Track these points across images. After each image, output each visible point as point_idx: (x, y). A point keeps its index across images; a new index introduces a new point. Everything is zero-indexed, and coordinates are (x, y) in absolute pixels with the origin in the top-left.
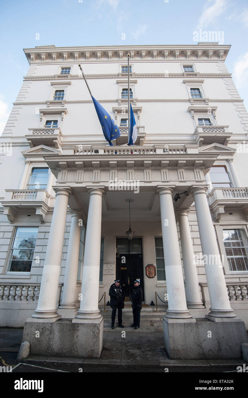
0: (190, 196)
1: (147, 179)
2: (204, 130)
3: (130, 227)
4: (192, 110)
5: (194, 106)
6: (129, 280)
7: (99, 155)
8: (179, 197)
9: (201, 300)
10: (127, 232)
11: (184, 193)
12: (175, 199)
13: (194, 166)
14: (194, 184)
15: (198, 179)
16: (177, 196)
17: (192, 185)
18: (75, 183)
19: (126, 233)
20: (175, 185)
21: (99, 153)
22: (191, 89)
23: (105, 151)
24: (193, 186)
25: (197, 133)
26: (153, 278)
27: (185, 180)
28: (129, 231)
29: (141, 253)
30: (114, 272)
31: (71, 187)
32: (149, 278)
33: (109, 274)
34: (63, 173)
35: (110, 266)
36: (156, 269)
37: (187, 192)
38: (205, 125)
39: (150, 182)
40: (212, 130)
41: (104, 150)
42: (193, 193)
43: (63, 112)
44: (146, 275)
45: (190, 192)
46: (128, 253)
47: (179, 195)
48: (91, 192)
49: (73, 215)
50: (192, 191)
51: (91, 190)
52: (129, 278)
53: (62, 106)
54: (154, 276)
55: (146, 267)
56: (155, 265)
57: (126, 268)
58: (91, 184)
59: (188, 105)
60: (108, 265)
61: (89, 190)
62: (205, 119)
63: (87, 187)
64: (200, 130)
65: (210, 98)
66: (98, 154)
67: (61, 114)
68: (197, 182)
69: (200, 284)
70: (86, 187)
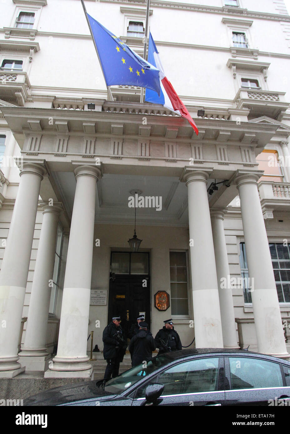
0: (233, 187)
1: (169, 157)
2: (250, 96)
3: (135, 233)
4: (234, 65)
5: (237, 58)
6: (128, 314)
7: (95, 112)
8: (216, 188)
9: (238, 342)
10: (130, 240)
11: (222, 183)
12: (209, 191)
13: (242, 142)
14: (241, 169)
15: (247, 161)
16: (212, 186)
17: (238, 170)
18: (54, 155)
19: (128, 242)
20: (213, 168)
21: (96, 110)
22: (234, 33)
23: (104, 108)
24: (240, 172)
25: (240, 100)
26: (165, 310)
27: (227, 161)
28: (133, 239)
29: (147, 274)
30: (106, 302)
31: (47, 162)
32: (160, 310)
33: (98, 304)
34: (33, 138)
35: (101, 292)
36: (170, 299)
37: (228, 180)
38: (250, 88)
39: (175, 161)
40: (261, 97)
41: (101, 107)
42: (237, 183)
43: (32, 48)
44: (155, 306)
45: (233, 180)
46: (128, 274)
47: (217, 185)
48: (79, 171)
49: (46, 210)
50: (236, 179)
51: (79, 167)
52: (128, 311)
53: (31, 39)
54: (167, 309)
55: (155, 296)
56: (169, 292)
57: (124, 297)
58: (80, 159)
59: (227, 57)
60: (97, 291)
61: (76, 167)
62: (252, 81)
63: (73, 163)
64: (244, 95)
65: (261, 50)
66: (93, 110)
67: (29, 51)
68: (245, 165)
69: (237, 320)
70: (71, 163)
